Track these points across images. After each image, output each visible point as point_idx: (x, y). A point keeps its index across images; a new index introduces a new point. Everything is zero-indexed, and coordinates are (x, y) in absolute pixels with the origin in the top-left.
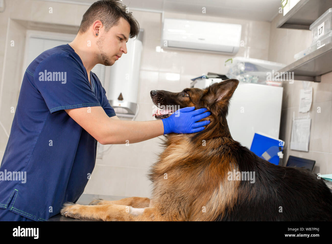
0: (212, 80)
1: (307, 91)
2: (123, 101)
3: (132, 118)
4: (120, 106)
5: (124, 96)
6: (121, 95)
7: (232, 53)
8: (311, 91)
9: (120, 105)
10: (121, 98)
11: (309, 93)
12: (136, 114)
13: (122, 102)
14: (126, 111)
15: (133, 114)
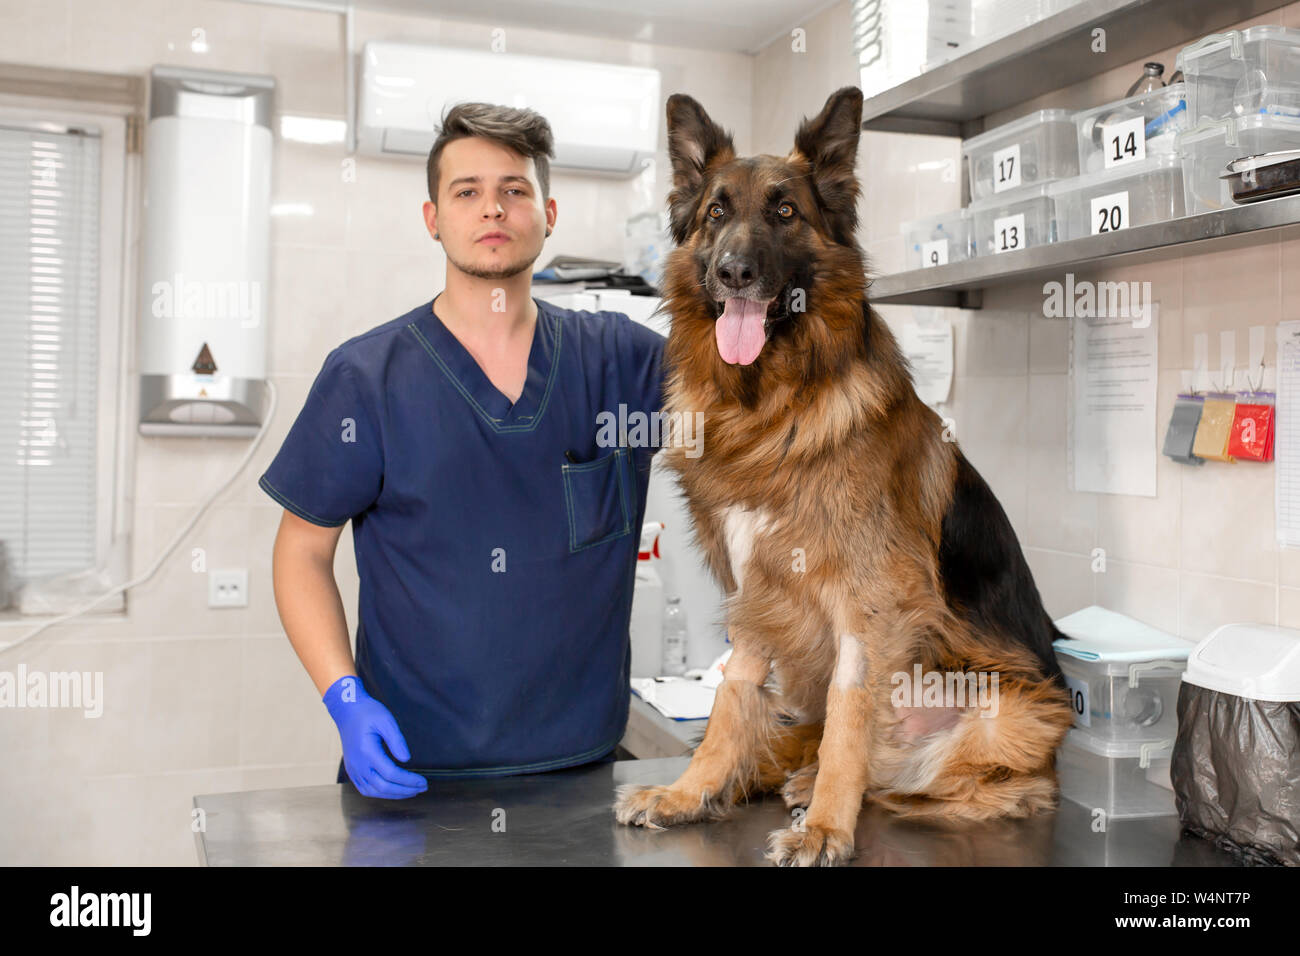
0: (598, 297)
1: (931, 332)
2: (216, 374)
3: (249, 438)
4: (203, 398)
5: (217, 356)
6: (205, 352)
7: (627, 171)
8: (946, 336)
9: (203, 392)
10: (205, 364)
11: (939, 340)
12: (266, 423)
13: (211, 381)
14: (227, 415)
15: (257, 424)
